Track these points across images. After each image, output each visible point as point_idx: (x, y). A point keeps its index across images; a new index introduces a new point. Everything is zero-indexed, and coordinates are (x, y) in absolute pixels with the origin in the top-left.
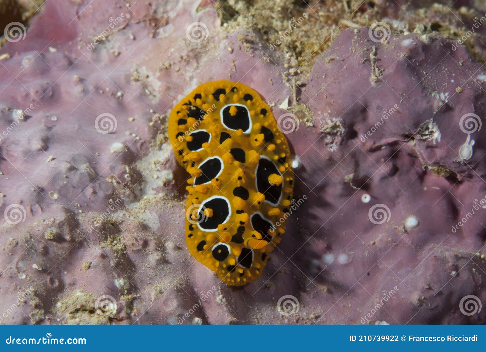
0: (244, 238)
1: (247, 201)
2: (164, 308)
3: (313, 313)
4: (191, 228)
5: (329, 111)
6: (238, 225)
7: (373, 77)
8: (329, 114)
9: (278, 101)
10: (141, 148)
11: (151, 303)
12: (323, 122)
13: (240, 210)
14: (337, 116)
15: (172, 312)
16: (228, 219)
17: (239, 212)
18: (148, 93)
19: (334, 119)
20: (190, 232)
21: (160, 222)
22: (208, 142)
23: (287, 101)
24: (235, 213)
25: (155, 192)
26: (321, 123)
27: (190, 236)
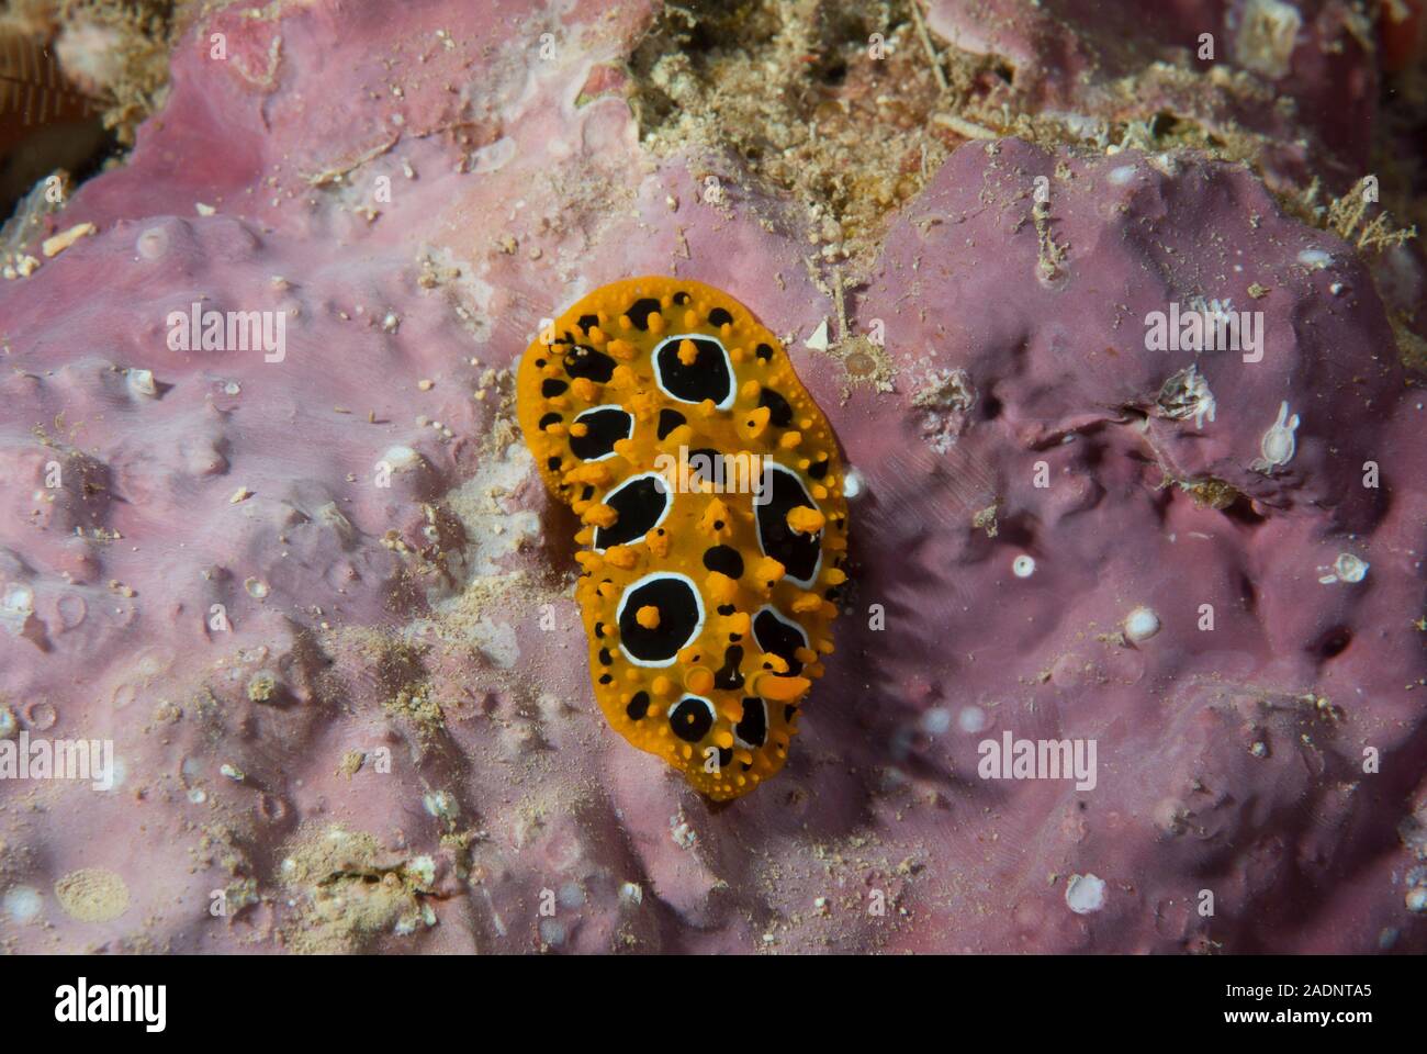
0: (743, 675)
1: (741, 579)
2: (551, 862)
3: (907, 859)
4: (605, 657)
5: (933, 353)
6: (727, 643)
7: (1043, 266)
8: (933, 358)
9: (801, 329)
10: (456, 457)
11: (517, 851)
12: (917, 379)
13: (727, 604)
14: (952, 364)
15: (570, 871)
16: (698, 630)
17: (726, 610)
18: (465, 316)
19: (945, 373)
20: (604, 670)
21: (520, 644)
22: (627, 436)
23: (823, 328)
24: (716, 613)
25: (498, 568)
26: (914, 382)
27: (606, 679)
